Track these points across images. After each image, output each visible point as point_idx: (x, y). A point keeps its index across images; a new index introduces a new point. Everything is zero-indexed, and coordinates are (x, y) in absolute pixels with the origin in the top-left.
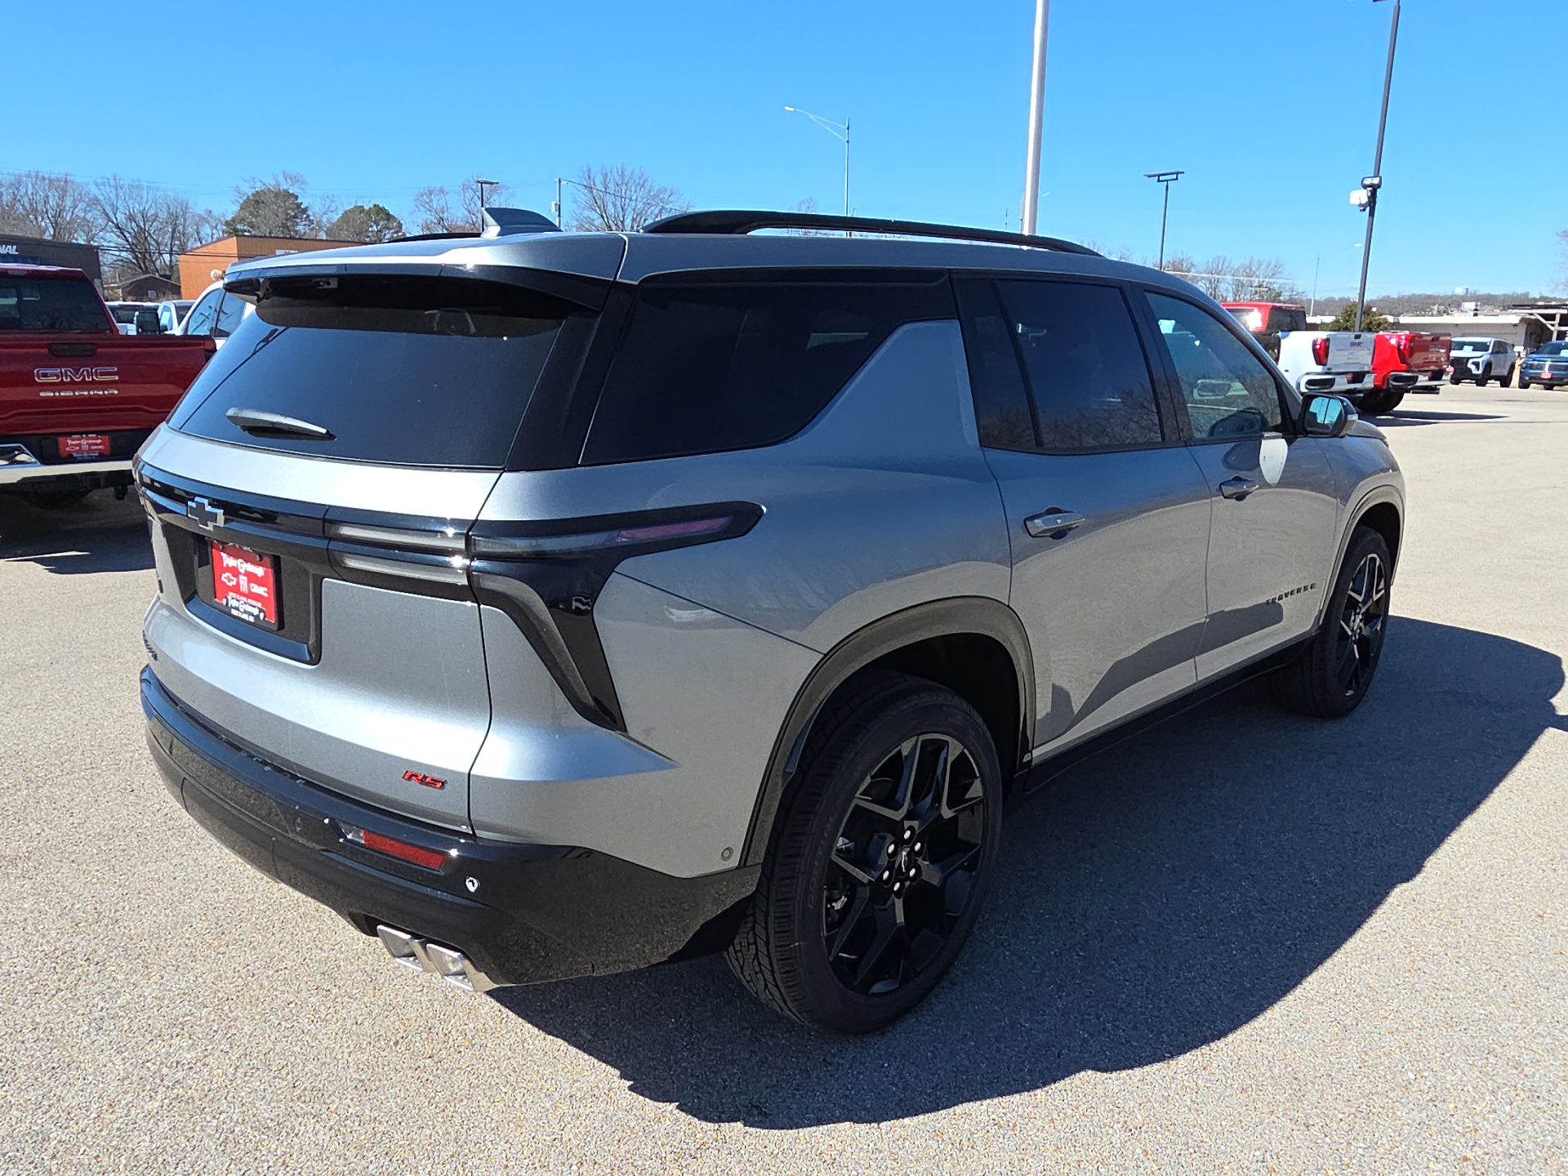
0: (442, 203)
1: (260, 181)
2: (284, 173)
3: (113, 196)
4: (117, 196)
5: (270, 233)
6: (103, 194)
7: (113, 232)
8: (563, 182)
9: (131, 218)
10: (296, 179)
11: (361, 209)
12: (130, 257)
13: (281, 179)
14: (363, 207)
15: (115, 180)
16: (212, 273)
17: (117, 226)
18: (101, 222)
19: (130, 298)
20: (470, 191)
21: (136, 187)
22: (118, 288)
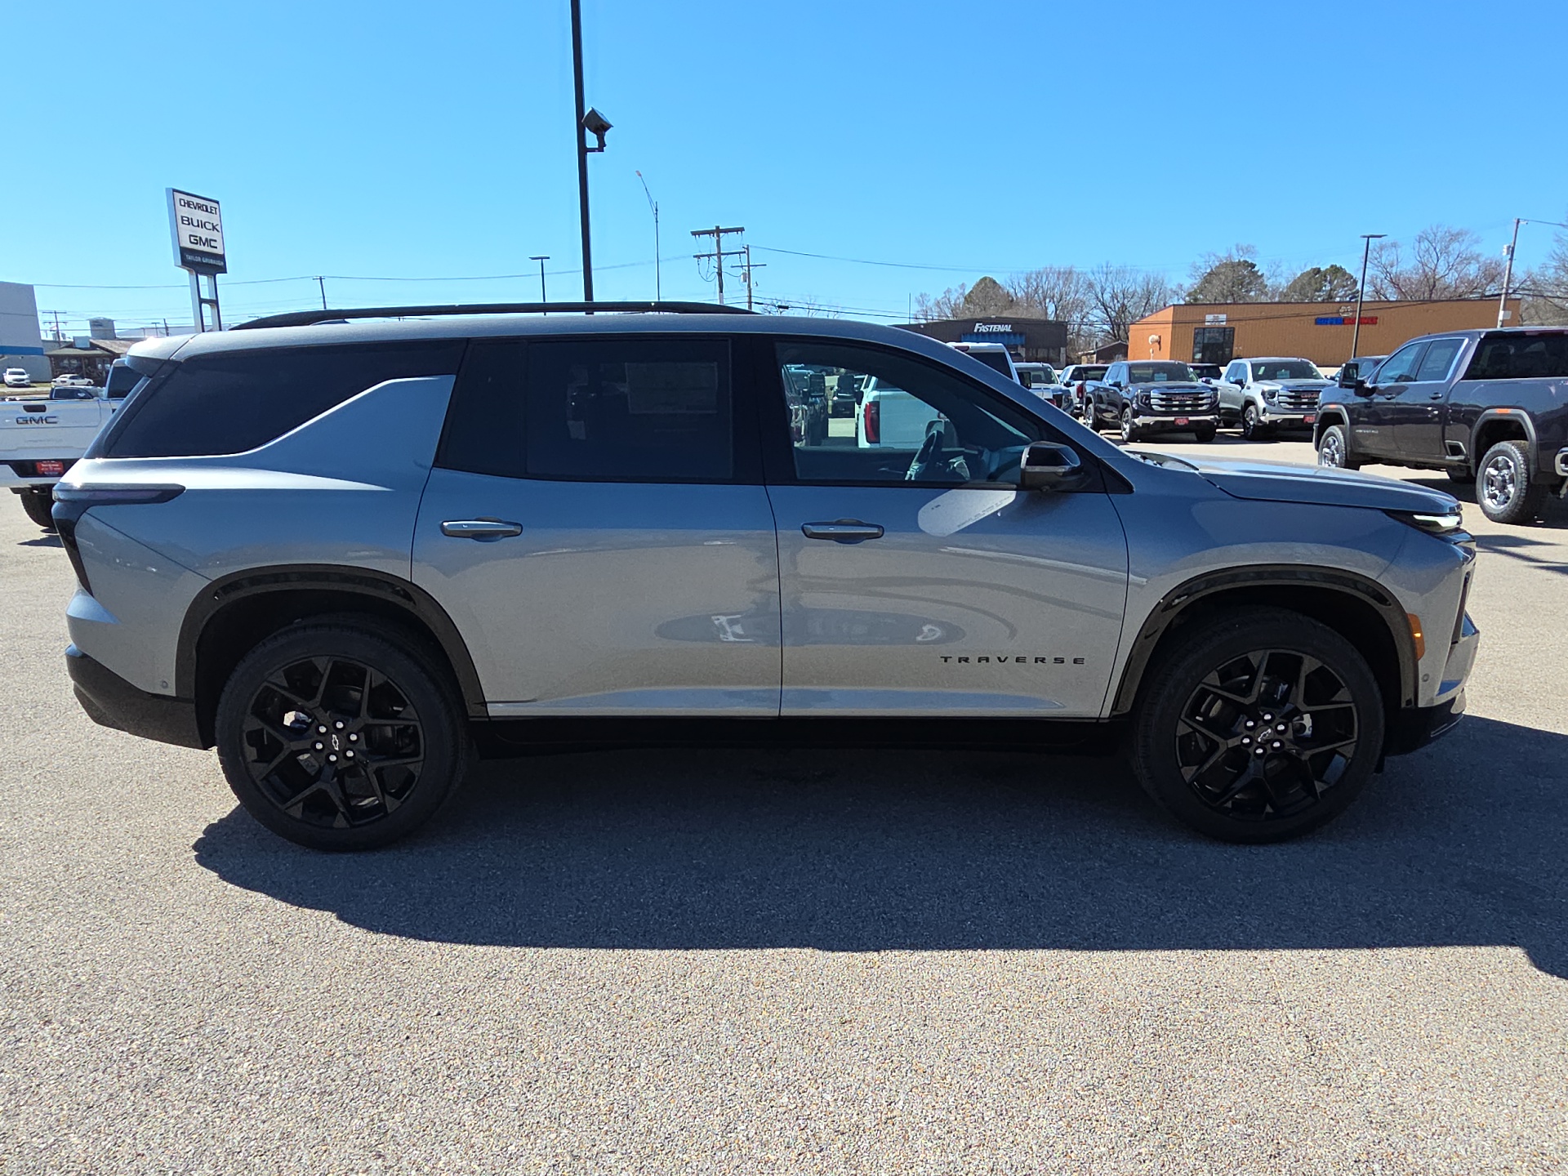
0: (1393, 257)
1: (1214, 255)
2: (1237, 246)
3: (1103, 280)
4: (1107, 279)
5: (1215, 300)
6: (1098, 279)
7: (1099, 309)
8: (1521, 223)
9: (1114, 297)
10: (1248, 250)
11: (1318, 271)
12: (1109, 329)
13: (1234, 251)
14: (1319, 269)
15: (1107, 267)
16: (1150, 338)
17: (1103, 304)
18: (1093, 302)
19: (1102, 361)
20: (1426, 242)
21: (1121, 272)
22: (1094, 353)
